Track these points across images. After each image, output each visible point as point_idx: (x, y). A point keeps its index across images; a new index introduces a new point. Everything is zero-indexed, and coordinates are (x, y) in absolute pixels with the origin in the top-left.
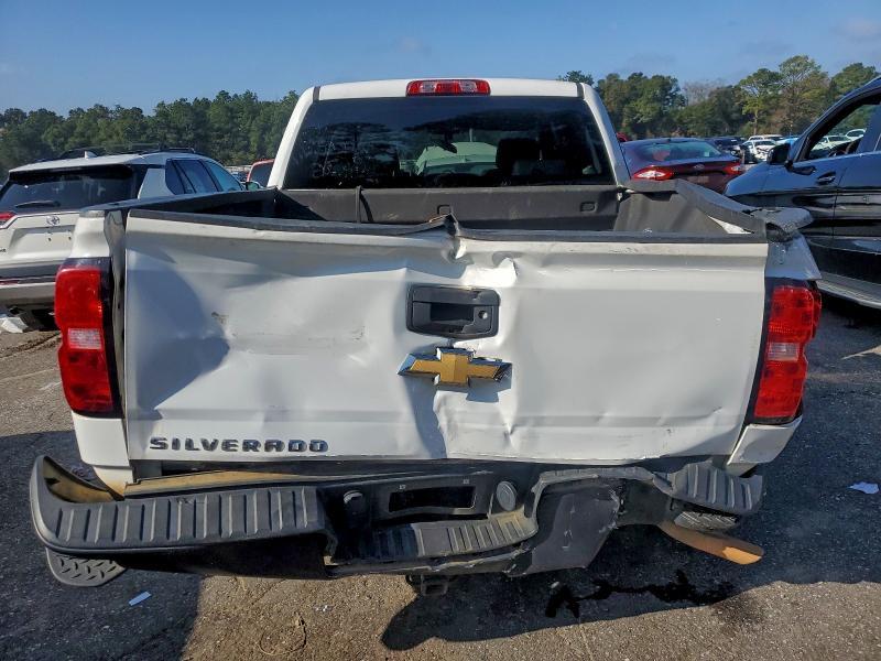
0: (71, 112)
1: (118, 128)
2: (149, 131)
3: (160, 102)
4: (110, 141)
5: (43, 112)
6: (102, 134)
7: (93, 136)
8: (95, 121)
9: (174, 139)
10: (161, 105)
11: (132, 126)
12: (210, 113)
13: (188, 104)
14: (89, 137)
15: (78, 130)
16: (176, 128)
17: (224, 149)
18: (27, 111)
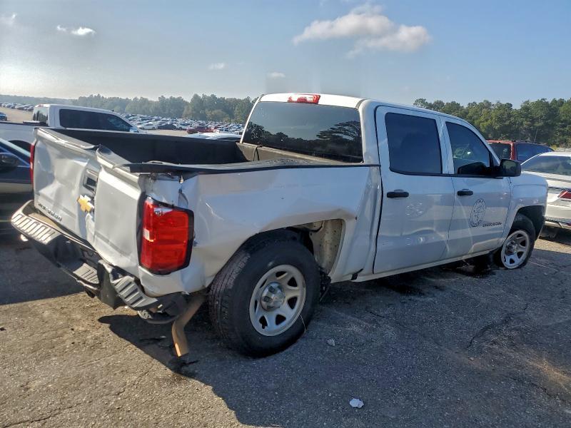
0: (469, 104)
1: (493, 115)
2: (512, 119)
3: (527, 100)
4: (485, 123)
5: (453, 103)
6: (482, 119)
7: (477, 119)
8: (481, 110)
9: (528, 125)
10: (527, 102)
11: (502, 115)
12: (561, 109)
13: (547, 103)
14: (474, 120)
15: (470, 114)
16: (532, 118)
17: (564, 135)
18: (445, 102)
